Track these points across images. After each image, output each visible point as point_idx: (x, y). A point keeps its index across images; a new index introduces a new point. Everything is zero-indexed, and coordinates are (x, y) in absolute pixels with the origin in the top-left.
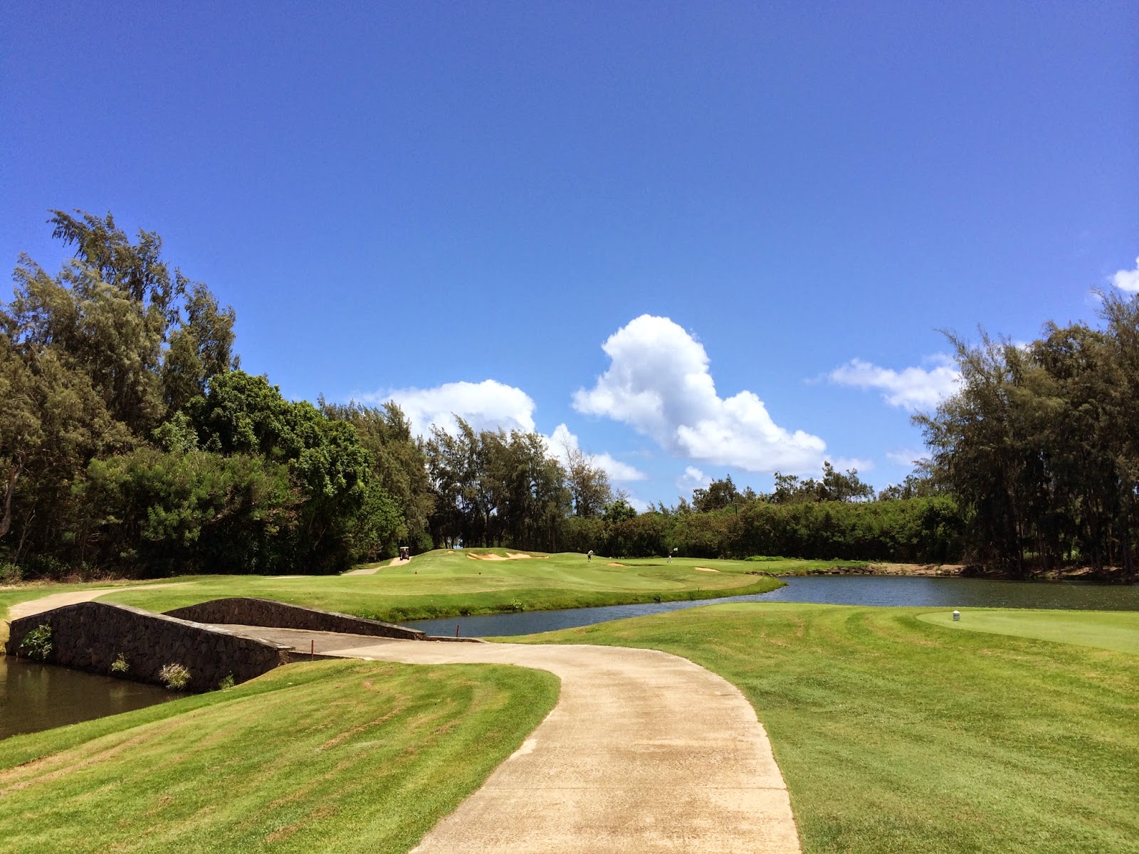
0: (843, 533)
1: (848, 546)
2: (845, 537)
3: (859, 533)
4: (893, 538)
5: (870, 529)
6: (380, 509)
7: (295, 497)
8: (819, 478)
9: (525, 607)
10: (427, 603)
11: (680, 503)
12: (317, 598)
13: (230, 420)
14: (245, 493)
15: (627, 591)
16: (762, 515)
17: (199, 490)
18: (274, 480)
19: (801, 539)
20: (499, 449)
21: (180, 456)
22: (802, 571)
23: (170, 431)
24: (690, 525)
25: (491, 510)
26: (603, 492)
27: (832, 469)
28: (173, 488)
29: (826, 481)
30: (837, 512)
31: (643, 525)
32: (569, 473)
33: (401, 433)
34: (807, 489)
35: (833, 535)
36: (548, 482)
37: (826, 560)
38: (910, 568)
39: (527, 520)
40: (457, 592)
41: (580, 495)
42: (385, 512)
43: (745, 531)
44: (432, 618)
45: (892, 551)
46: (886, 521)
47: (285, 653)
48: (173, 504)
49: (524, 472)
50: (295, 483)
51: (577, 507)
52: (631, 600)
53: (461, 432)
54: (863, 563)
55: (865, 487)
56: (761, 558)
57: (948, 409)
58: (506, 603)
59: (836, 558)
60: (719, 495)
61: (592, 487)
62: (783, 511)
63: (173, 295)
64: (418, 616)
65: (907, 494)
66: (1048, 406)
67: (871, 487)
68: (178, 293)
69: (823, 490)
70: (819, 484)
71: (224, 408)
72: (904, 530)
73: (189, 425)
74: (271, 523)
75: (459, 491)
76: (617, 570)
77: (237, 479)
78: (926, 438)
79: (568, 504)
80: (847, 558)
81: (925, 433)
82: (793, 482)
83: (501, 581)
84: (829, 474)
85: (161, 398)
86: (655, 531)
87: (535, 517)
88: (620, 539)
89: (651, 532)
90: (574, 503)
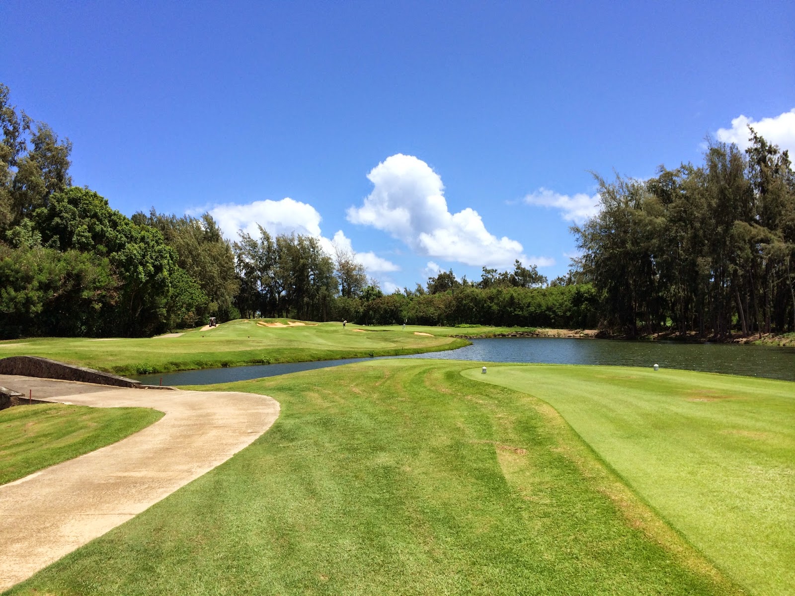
0: (522, 309)
1: (524, 317)
2: (522, 311)
3: (532, 309)
4: (554, 312)
5: (540, 306)
6: (187, 291)
7: (115, 282)
8: (511, 270)
9: (272, 361)
10: (197, 358)
11: (416, 287)
12: (111, 355)
13: (66, 227)
14: (76, 278)
15: (351, 349)
16: (469, 296)
17: (39, 276)
18: (98, 269)
19: (493, 313)
20: (290, 248)
21: (25, 252)
22: (491, 334)
23: (19, 233)
24: (420, 303)
25: (282, 291)
26: (362, 279)
27: (520, 264)
28: (20, 275)
29: (516, 273)
30: (519, 294)
31: (387, 303)
32: (337, 266)
33: (213, 236)
34: (503, 278)
35: (515, 310)
36: (321, 273)
37: (509, 327)
38: (564, 332)
39: (306, 299)
40: (223, 351)
41: (345, 281)
42: (192, 294)
43: (457, 307)
44: (199, 369)
45: (553, 321)
46: (551, 300)
47: (15, 399)
48: (20, 286)
49: (304, 265)
50: (115, 272)
51: (343, 290)
52: (352, 356)
53: (261, 236)
54: (532, 329)
55: (542, 277)
56: (466, 325)
57: (592, 225)
58: (258, 358)
59: (516, 326)
60: (443, 283)
61: (353, 276)
62: (483, 293)
63: (21, 130)
64: (188, 367)
65: (570, 281)
66: (656, 223)
67: (546, 278)
68: (25, 129)
69: (514, 279)
70: (511, 275)
71: (62, 218)
72: (562, 306)
73: (33, 229)
74: (95, 301)
75: (259, 277)
76: (358, 335)
77: (69, 268)
78: (578, 243)
79: (336, 288)
80: (522, 326)
81: (577, 240)
82: (494, 274)
83: (261, 343)
84: (518, 268)
85: (9, 208)
86: (395, 306)
87: (312, 297)
88: (371, 312)
89: (393, 308)
90: (340, 288)
